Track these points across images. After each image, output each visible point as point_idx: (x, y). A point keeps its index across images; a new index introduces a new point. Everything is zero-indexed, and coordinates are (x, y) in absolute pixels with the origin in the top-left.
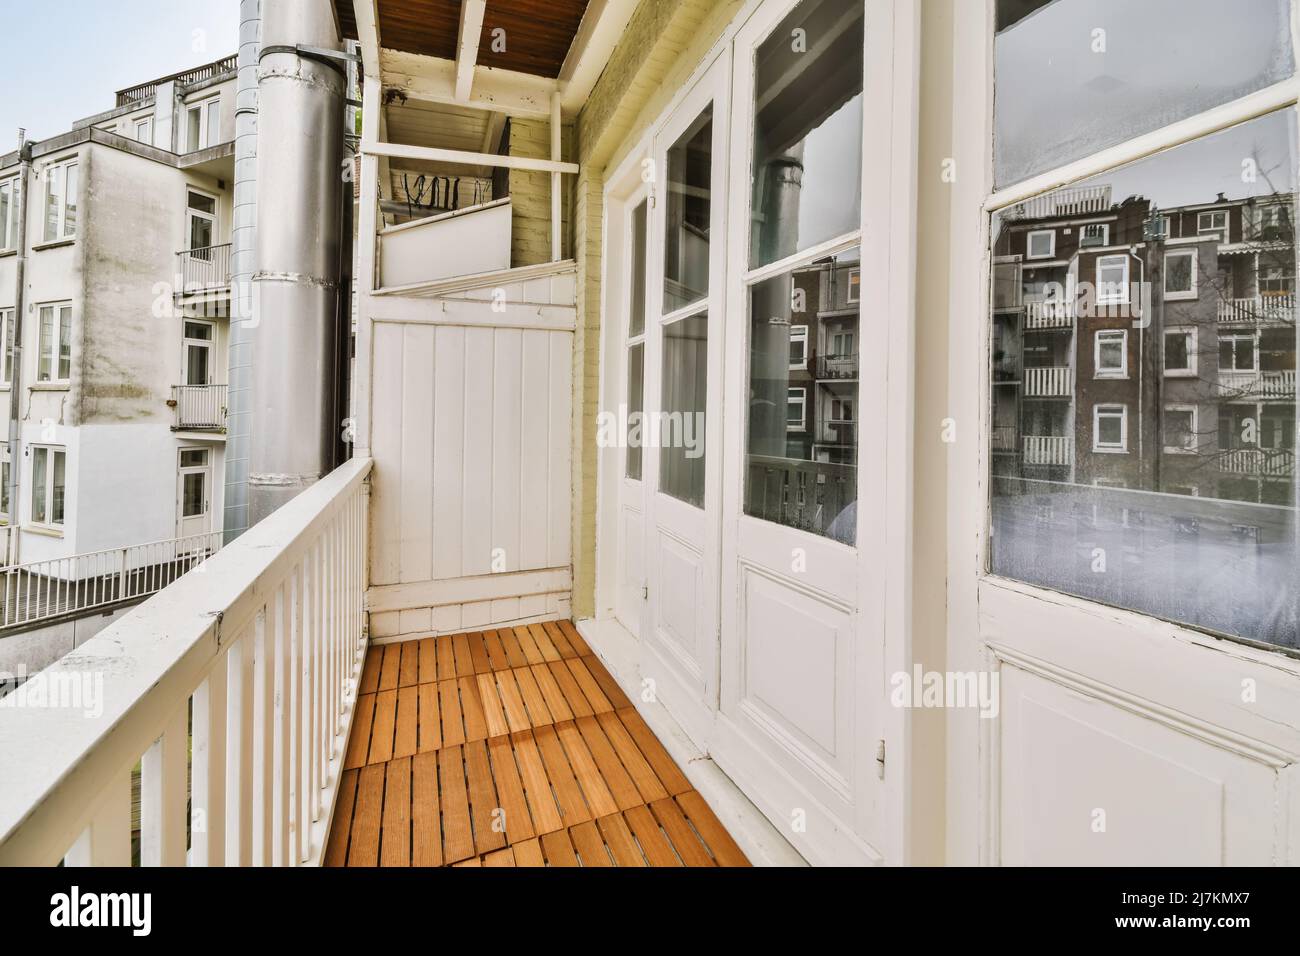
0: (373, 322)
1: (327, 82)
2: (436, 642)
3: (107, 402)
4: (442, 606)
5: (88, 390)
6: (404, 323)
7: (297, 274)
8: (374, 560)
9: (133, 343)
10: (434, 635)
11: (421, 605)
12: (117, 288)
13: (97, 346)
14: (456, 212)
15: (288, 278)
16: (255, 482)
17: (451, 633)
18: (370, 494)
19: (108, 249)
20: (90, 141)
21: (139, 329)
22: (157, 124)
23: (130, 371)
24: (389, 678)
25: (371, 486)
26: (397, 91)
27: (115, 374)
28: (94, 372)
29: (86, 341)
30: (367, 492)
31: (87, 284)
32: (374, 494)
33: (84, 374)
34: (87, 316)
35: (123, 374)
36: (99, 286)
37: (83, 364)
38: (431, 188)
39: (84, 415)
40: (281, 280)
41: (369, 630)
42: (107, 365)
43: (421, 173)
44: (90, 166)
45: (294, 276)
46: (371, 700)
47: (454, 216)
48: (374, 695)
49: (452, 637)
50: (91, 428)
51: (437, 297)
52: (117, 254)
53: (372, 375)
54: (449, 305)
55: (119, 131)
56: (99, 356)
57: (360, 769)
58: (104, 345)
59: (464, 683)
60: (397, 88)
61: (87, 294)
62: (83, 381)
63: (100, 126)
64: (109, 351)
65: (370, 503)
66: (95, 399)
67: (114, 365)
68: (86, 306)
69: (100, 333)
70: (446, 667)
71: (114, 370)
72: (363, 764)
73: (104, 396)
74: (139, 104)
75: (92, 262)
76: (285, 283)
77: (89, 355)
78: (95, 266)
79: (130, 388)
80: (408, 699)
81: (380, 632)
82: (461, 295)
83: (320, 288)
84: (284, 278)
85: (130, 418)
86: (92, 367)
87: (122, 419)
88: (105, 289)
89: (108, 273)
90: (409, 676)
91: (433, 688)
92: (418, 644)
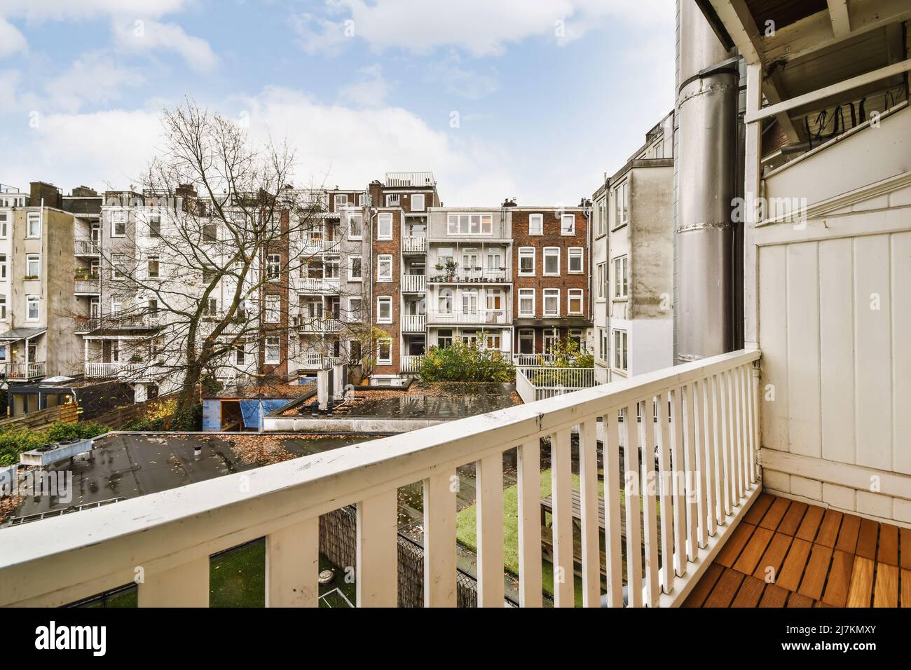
0: (758, 247)
1: (721, 85)
2: (825, 513)
3: (644, 307)
4: (832, 484)
5: (636, 301)
6: (787, 244)
7: (702, 224)
8: (765, 427)
9: (654, 274)
10: (826, 506)
11: (812, 477)
12: (646, 245)
13: (638, 277)
14: (845, 134)
15: (697, 228)
16: (681, 359)
17: (844, 512)
18: (760, 377)
19: (642, 223)
20: (632, 168)
21: (658, 265)
22: (665, 143)
23: (654, 289)
24: (771, 520)
25: (760, 372)
26: (777, 61)
27: (647, 292)
28: (638, 291)
29: (634, 275)
30: (757, 375)
31: (633, 245)
32: (763, 376)
33: (633, 293)
34: (634, 262)
35: (651, 291)
36: (639, 245)
37: (633, 287)
38: (833, 119)
39: (634, 314)
40: (692, 230)
41: (762, 480)
42: (643, 287)
43: (822, 110)
44: (632, 181)
45: (700, 226)
46: (750, 529)
47: (838, 141)
48: (754, 527)
49: (844, 515)
50: (637, 321)
51: (819, 217)
52: (646, 225)
53: (759, 288)
54: (830, 221)
55: (648, 157)
56: (639, 283)
57: (726, 568)
58: (641, 276)
59: (839, 557)
60: (778, 59)
61: (633, 250)
62: (633, 296)
63: (637, 158)
64: (643, 280)
65: (760, 384)
66: (638, 306)
67: (646, 287)
68: (633, 257)
69: (639, 270)
70: (826, 535)
71: (646, 290)
72: (729, 565)
73: (642, 304)
74: (656, 136)
75: (636, 232)
76: (695, 232)
77: (635, 283)
78: (636, 234)
79: (654, 299)
80: (781, 543)
81: (772, 485)
82: (848, 210)
83: (720, 230)
84: (694, 228)
85: (654, 316)
86: (637, 289)
87: (651, 316)
88: (641, 246)
89: (642, 237)
90: (789, 527)
91: (807, 547)
92: (807, 508)
